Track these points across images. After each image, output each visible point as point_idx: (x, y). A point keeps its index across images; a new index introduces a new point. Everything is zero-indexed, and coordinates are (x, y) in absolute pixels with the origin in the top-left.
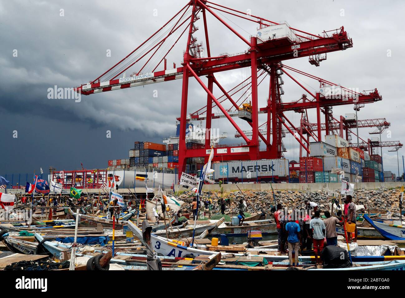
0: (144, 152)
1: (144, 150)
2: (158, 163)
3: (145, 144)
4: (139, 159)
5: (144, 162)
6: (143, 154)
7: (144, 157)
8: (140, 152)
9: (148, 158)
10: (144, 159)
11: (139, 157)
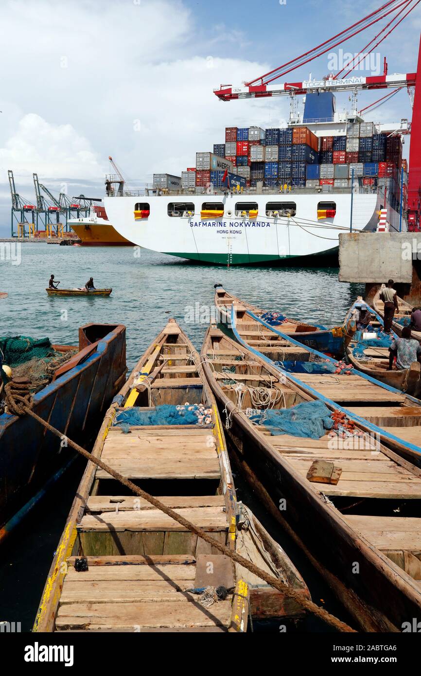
0: (292, 151)
1: (292, 145)
2: (334, 179)
3: (295, 131)
4: (278, 168)
5: (291, 174)
6: (289, 155)
7: (292, 163)
8: (280, 151)
9: (303, 165)
10: (292, 168)
11: (278, 163)
